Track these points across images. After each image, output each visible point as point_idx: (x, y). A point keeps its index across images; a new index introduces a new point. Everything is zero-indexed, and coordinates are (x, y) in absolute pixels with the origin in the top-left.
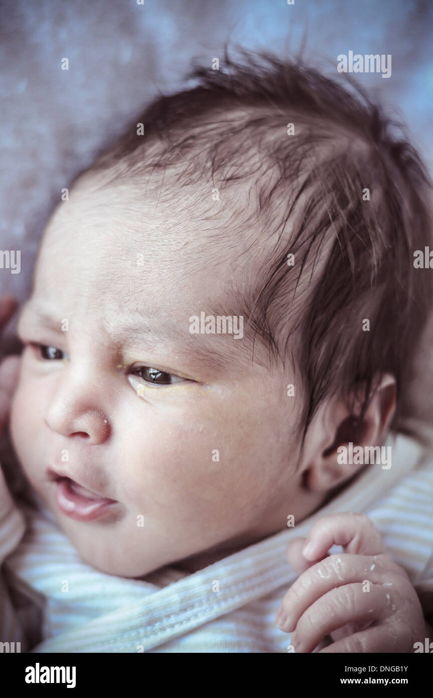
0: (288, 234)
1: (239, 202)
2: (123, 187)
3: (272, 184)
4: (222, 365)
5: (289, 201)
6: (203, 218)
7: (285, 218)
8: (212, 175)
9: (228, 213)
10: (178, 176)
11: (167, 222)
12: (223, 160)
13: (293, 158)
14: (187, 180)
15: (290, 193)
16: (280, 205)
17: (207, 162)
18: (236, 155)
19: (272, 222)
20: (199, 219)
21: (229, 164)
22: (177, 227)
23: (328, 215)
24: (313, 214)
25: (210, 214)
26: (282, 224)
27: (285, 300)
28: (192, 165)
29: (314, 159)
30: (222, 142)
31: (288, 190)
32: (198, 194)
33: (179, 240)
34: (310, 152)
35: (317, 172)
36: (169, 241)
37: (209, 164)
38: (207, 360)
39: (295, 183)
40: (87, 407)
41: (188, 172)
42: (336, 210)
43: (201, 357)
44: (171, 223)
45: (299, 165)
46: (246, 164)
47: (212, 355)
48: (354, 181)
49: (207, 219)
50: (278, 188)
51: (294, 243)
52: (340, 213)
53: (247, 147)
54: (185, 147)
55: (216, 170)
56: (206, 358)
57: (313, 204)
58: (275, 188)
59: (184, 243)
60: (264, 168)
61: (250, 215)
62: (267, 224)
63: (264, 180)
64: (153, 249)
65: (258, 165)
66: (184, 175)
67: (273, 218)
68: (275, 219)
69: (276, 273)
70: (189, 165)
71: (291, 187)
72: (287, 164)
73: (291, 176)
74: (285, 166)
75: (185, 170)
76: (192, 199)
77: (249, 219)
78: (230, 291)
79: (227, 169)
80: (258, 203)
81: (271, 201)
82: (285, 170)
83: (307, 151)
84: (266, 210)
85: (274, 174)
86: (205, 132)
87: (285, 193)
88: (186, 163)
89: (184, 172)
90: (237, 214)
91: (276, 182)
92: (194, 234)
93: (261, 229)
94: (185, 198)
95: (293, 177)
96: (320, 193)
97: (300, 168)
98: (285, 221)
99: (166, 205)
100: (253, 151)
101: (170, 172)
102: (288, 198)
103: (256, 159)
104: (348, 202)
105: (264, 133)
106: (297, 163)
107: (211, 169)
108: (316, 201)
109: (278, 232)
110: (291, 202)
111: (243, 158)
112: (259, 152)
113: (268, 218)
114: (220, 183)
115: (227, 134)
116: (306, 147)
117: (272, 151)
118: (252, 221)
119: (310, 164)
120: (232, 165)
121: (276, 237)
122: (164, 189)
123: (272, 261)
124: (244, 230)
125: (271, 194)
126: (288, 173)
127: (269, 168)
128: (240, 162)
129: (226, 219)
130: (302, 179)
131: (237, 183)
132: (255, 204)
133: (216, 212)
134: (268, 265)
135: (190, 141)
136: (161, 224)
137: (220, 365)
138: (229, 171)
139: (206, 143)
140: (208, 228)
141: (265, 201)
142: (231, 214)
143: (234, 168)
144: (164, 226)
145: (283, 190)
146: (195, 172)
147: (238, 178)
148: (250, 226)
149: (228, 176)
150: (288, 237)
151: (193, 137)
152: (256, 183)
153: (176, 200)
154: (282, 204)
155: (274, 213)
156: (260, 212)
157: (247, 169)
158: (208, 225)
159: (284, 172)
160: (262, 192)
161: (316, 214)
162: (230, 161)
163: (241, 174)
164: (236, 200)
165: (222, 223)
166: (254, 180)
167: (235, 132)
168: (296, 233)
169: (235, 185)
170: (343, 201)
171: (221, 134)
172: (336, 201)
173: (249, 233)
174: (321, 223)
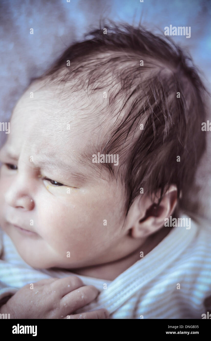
0: (122, 117)
1: (99, 101)
2: (46, 91)
3: (117, 91)
4: (84, 179)
5: (124, 100)
6: (80, 109)
7: (121, 109)
8: (88, 87)
9: (93, 107)
10: (72, 87)
11: (63, 111)
12: (94, 79)
13: (129, 78)
14: (76, 88)
15: (125, 97)
16: (120, 102)
17: (86, 80)
18: (101, 76)
19: (114, 111)
20: (78, 110)
21: (97, 81)
22: (68, 113)
23: (143, 108)
24: (136, 107)
25: (83, 107)
26: (119, 112)
27: (118, 149)
28: (79, 81)
29: (139, 79)
30: (95, 69)
31: (124, 94)
32: (79, 96)
33: (68, 120)
34: (139, 75)
35: (140, 86)
36: (63, 120)
37: (87, 81)
38: (77, 178)
39: (128, 91)
40: (23, 195)
41: (77, 85)
42: (148, 105)
43: (74, 176)
44: (65, 111)
45: (132, 83)
46: (105, 81)
47: (80, 175)
48: (159, 91)
49: (82, 110)
50: (119, 94)
51: (125, 121)
52: (150, 106)
53: (107, 73)
54: (77, 71)
55: (90, 84)
56: (76, 177)
57: (137, 102)
58: (118, 94)
59: (69, 122)
60: (114, 83)
61: (103, 107)
62: (112, 112)
63: (112, 90)
64: (55, 124)
65: (111, 82)
66: (75, 87)
67: (115, 109)
68: (116, 109)
69: (114, 136)
70: (78, 81)
71: (126, 93)
72: (126, 82)
73: (127, 87)
74: (124, 82)
75: (75, 84)
76: (76, 99)
77: (103, 110)
78: (89, 145)
79: (95, 84)
80: (108, 101)
81: (115, 100)
82: (124, 85)
83: (137, 75)
84: (112, 105)
85: (118, 86)
86: (89, 64)
87: (122, 96)
88: (77, 80)
89: (75, 85)
90: (97, 107)
91: (119, 91)
92: (75, 117)
93: (108, 114)
94: (73, 98)
95: (128, 88)
96: (141, 97)
97: (132, 84)
98: (121, 111)
99: (64, 101)
100: (110, 74)
101: (68, 84)
102: (124, 99)
103: (110, 79)
104: (155, 101)
105: (116, 65)
106: (131, 81)
107: (88, 83)
108: (138, 101)
109: (117, 116)
110: (125, 101)
111: (104, 78)
112: (113, 75)
113: (112, 109)
114: (91, 91)
115: (98, 65)
116: (137, 73)
117: (119, 75)
118: (105, 110)
119: (137, 81)
120: (98, 82)
121: (116, 118)
122: (63, 94)
123: (113, 130)
124: (100, 115)
125: (115, 97)
126: (126, 86)
127: (116, 84)
128: (102, 80)
129: (91, 110)
130: (132, 89)
131: (99, 91)
132: (107, 102)
133: (87, 106)
134: (110, 133)
135: (80, 69)
136: (60, 111)
137: (83, 180)
138: (96, 85)
139: (88, 70)
140: (82, 114)
141: (112, 100)
142: (94, 107)
143: (99, 83)
144: (62, 112)
145: (122, 95)
146: (80, 85)
147: (100, 88)
148: (103, 113)
149: (96, 87)
150: (121, 119)
151: (82, 67)
152: (109, 91)
153: (69, 99)
154: (121, 102)
155: (116, 106)
156: (109, 106)
157: (105, 84)
158: (83, 112)
159: (124, 86)
160: (111, 95)
161: (138, 107)
162: (97, 80)
163: (102, 86)
164: (97, 100)
165: (89, 111)
166: (108, 89)
167: (103, 64)
168: (126, 117)
169: (98, 92)
170: (152, 101)
171: (96, 65)
172: (148, 101)
173: (102, 116)
174: (140, 112)
